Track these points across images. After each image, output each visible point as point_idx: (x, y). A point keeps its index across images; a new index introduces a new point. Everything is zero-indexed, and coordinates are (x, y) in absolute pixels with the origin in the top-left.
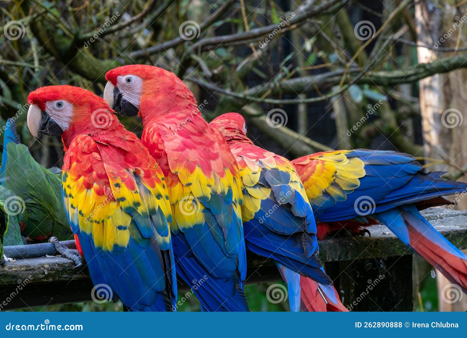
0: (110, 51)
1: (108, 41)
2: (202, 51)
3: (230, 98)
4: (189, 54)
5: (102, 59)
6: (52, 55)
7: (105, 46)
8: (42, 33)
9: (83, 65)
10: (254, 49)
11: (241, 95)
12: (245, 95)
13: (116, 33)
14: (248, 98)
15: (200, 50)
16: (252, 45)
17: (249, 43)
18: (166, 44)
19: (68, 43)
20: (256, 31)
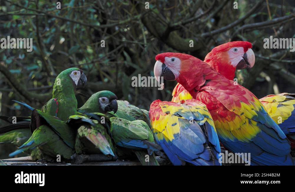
0: (190, 33)
1: (188, 28)
2: (244, 32)
3: (261, 59)
4: (236, 34)
5: (185, 38)
6: (155, 37)
7: (186, 30)
8: (149, 24)
9: (173, 42)
10: (275, 31)
11: (268, 58)
12: (270, 58)
13: (193, 23)
14: (272, 59)
15: (242, 32)
16: (274, 28)
17: (272, 27)
18: (223, 28)
19: (164, 29)
20: (276, 20)
